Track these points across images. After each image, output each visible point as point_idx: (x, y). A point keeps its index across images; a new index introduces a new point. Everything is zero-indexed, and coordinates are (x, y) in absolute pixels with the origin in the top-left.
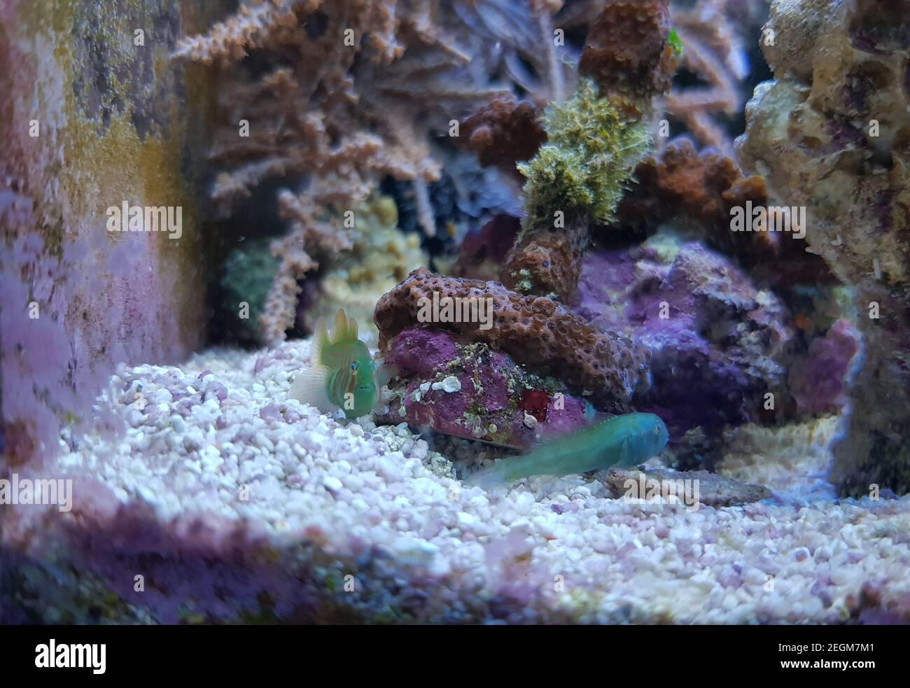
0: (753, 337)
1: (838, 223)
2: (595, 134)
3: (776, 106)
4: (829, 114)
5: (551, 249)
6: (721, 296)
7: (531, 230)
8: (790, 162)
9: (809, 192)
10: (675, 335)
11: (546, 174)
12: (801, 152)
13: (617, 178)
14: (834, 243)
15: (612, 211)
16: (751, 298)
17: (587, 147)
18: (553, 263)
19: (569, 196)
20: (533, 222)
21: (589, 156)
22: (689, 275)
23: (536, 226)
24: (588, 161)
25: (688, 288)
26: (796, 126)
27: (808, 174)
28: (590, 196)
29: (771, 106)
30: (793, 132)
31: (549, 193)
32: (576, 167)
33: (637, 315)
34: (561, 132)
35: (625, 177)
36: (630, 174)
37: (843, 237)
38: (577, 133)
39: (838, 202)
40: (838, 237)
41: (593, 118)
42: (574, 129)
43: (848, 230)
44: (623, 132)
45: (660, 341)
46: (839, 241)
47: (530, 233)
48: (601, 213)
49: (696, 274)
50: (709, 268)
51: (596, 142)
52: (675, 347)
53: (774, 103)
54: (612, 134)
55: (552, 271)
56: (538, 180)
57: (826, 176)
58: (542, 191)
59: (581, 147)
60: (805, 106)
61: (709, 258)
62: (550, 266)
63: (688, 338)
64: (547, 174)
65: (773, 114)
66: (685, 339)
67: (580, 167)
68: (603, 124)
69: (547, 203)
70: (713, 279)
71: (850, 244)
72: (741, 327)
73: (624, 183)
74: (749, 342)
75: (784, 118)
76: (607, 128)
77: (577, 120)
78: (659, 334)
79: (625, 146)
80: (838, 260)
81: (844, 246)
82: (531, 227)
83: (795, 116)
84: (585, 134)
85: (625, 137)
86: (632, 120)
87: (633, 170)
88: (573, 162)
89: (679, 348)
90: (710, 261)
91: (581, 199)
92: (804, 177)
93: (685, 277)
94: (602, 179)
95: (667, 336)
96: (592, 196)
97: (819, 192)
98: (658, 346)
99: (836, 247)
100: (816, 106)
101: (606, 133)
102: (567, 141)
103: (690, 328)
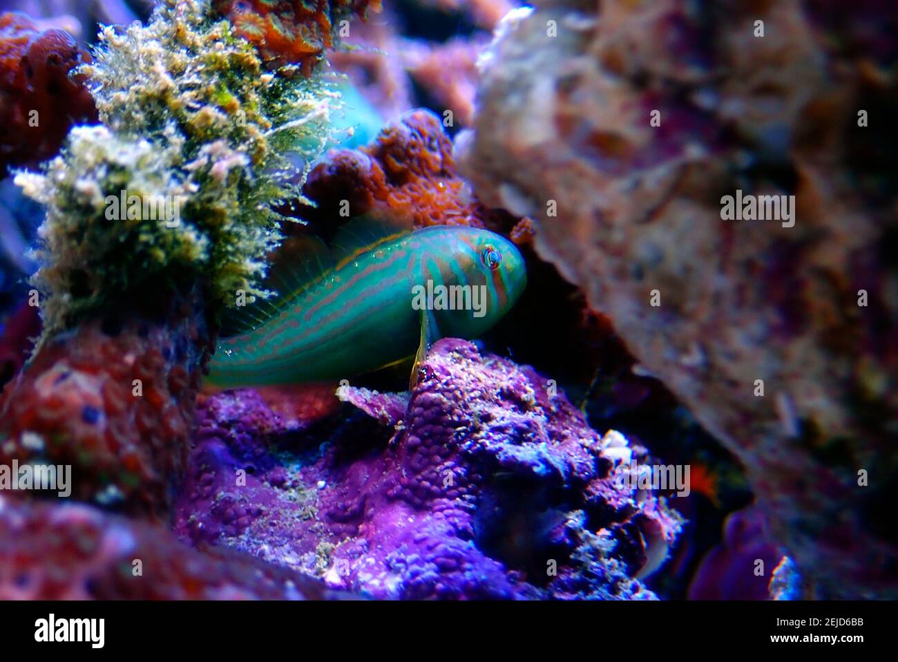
0: (602, 539)
1: (688, 317)
2: (205, 101)
3: (528, 66)
4: (640, 81)
5: (105, 376)
6: (525, 453)
7: (59, 331)
8: (570, 187)
9: (618, 252)
10: (430, 556)
11: (82, 194)
12: (588, 166)
13: (265, 199)
14: (686, 360)
15: (257, 275)
16: (592, 451)
17: (183, 128)
18: (110, 411)
19: (146, 244)
20: (63, 311)
21: (190, 150)
22: (451, 411)
23: (71, 320)
24: (189, 161)
25: (452, 438)
26: (571, 110)
27: (611, 213)
28: (197, 244)
29: (516, 66)
30: (564, 124)
31: (94, 240)
32: (157, 174)
33: (345, 508)
34: (123, 96)
35: (285, 194)
36: (297, 188)
37: (705, 349)
38: (162, 99)
39: (687, 269)
40: (694, 348)
41: (199, 62)
42: (153, 89)
43: (711, 333)
44: (272, 95)
45: (397, 571)
46: (694, 358)
47: (59, 337)
48: (233, 278)
49: (466, 407)
50: (494, 393)
51: (206, 118)
52: (430, 583)
53: (524, 57)
54: (243, 99)
55: (108, 433)
56: (64, 209)
57: (652, 215)
58: (76, 235)
59: (170, 129)
60: (587, 65)
61: (493, 367)
62: (102, 420)
63: (459, 559)
64: (88, 195)
65: (519, 85)
66: (453, 562)
67: (167, 176)
68: (222, 75)
69: (92, 264)
70: (504, 414)
71: (721, 361)
72: (575, 519)
73: (284, 210)
74: (596, 553)
75: (543, 94)
76: (232, 85)
77: (160, 67)
78: (393, 555)
79: (276, 125)
80: (701, 396)
81: (709, 365)
82: (58, 324)
83: (567, 86)
84: (179, 99)
85: (278, 106)
86: (291, 68)
87: (304, 179)
88: (150, 165)
89: (440, 586)
90: (495, 373)
91: (177, 251)
92: (602, 219)
93: (441, 413)
94: (227, 204)
95: (414, 556)
96: (204, 241)
97: (641, 250)
98: (392, 584)
99: (691, 370)
100: (611, 65)
101: (230, 98)
102: (140, 117)
103: (463, 534)
